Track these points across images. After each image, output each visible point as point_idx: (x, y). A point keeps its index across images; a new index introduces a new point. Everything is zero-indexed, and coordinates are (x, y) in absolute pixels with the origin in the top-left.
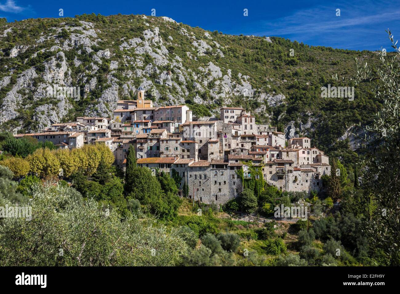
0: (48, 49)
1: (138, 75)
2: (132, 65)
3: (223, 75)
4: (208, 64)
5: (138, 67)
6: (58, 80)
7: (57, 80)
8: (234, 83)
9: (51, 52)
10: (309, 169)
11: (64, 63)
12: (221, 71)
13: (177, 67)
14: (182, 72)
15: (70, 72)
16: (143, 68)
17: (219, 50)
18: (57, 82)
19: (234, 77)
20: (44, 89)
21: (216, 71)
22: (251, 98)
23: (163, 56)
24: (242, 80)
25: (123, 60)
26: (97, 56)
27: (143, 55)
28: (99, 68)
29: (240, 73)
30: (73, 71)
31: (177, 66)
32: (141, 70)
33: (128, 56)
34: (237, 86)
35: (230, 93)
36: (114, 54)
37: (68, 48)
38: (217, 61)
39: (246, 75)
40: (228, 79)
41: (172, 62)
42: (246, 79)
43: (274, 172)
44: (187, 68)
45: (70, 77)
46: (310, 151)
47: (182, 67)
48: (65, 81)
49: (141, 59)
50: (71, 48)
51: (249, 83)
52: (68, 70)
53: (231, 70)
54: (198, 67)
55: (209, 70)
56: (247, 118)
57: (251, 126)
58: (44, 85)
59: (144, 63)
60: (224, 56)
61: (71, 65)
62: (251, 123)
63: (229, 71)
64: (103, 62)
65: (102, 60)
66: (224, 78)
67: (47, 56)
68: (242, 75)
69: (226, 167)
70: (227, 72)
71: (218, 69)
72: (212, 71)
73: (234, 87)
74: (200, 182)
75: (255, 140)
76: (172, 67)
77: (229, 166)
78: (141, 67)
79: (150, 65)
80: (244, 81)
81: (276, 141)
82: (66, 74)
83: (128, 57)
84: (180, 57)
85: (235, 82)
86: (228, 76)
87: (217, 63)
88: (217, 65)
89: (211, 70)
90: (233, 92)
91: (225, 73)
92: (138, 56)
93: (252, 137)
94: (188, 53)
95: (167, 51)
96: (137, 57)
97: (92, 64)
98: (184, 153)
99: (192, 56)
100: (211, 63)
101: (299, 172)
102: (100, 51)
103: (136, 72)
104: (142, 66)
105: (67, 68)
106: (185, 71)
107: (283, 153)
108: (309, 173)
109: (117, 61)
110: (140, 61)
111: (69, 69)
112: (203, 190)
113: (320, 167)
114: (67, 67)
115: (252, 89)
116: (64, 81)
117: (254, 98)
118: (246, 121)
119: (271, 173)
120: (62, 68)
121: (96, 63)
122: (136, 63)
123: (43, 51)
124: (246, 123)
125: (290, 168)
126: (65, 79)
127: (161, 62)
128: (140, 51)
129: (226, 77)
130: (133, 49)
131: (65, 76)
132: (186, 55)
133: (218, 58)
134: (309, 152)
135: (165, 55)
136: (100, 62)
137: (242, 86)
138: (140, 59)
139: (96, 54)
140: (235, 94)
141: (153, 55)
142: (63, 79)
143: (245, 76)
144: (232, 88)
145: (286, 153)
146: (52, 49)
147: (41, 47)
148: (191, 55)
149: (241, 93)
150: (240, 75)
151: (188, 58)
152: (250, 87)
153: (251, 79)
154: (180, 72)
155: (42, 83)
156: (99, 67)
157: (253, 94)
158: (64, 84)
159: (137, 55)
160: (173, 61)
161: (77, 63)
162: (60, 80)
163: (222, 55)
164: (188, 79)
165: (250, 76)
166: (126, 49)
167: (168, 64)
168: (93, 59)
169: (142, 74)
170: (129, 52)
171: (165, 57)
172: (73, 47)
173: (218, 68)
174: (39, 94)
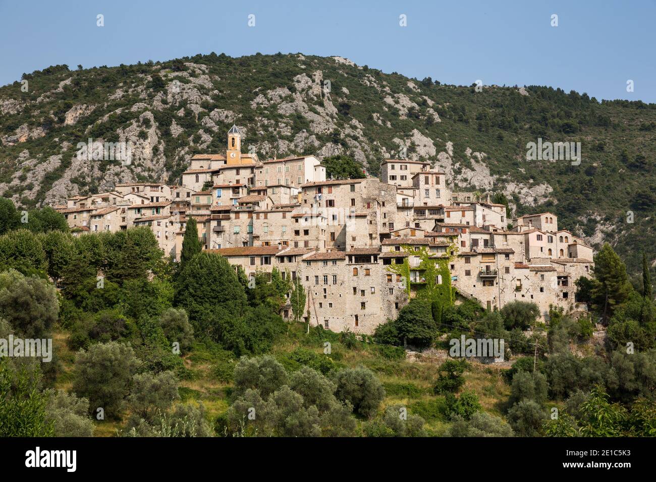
0: (127, 109)
1: (281, 150)
2: (272, 133)
3: (438, 152)
4: (411, 133)
5: (282, 138)
6: (142, 160)
7: (140, 159)
8: (457, 165)
9: (131, 113)
10: (546, 267)
11: (152, 132)
12: (434, 144)
13: (351, 137)
14: (361, 144)
15: (161, 148)
16: (290, 139)
17: (431, 111)
18: (140, 163)
19: (459, 156)
20: (117, 174)
21: (425, 146)
22: (489, 190)
23: (328, 118)
24: (472, 161)
25: (256, 125)
26: (210, 118)
27: (291, 115)
28: (212, 139)
29: (468, 149)
30: (167, 145)
31: (352, 134)
32: (287, 142)
33: (264, 117)
34: (463, 170)
35: (449, 182)
36: (240, 115)
37: (161, 107)
38: (427, 128)
39: (480, 151)
40: (447, 158)
41: (344, 128)
42: (480, 159)
43: (474, 273)
44: (371, 140)
45: (162, 155)
47: (361, 137)
48: (154, 162)
49: (287, 124)
50: (166, 106)
51: (484, 165)
52: (159, 143)
53: (452, 143)
54: (393, 137)
55: (413, 144)
56: (430, 176)
57: (438, 190)
58: (117, 169)
59: (292, 129)
60: (440, 120)
61: (165, 134)
62: (437, 186)
63: (449, 145)
64: (220, 129)
65: (218, 125)
66: (438, 156)
67: (124, 121)
68: (473, 152)
69: (376, 259)
70: (446, 146)
71: (429, 141)
72: (419, 145)
73: (458, 172)
74: (325, 290)
75: (442, 216)
76: (342, 136)
77: (380, 258)
78: (287, 136)
79: (303, 132)
80: (477, 161)
81: (484, 217)
82: (155, 150)
83: (263, 119)
84: (359, 122)
85: (459, 163)
86: (447, 153)
87: (427, 131)
88: (426, 135)
89: (416, 144)
90: (457, 182)
91: (440, 148)
92: (282, 118)
93: (438, 210)
94: (375, 115)
95: (336, 110)
96: (281, 120)
97: (201, 131)
99: (382, 120)
100: (415, 131)
101: (527, 272)
102: (215, 109)
103: (278, 145)
104: (289, 134)
105: (157, 139)
106: (366, 144)
108: (546, 274)
109: (246, 126)
110: (286, 126)
111: (162, 141)
112: (331, 305)
114: (159, 138)
115: (491, 175)
116: (152, 161)
117: (494, 190)
118: (427, 182)
119: (468, 273)
120: (149, 140)
121: (208, 131)
122: (278, 129)
123: (118, 111)
124: (427, 186)
125: (507, 263)
126: (153, 158)
127: (323, 128)
128: (285, 109)
129: (442, 155)
130: (274, 107)
131: (154, 152)
132: (371, 118)
133: (430, 120)
134: (552, 237)
135: (332, 117)
136: (216, 129)
137: (473, 170)
138: (285, 123)
139: (209, 116)
140: (460, 184)
141: (310, 116)
142: (151, 158)
143: (477, 154)
144: (453, 174)
145: (501, 238)
146: (134, 108)
147: (117, 106)
148: (381, 118)
149: (470, 184)
150: (468, 152)
151: (376, 124)
152: (487, 171)
153: (489, 158)
154: (358, 144)
155: (115, 166)
156: (213, 137)
157: (492, 183)
158: (152, 167)
159: (281, 116)
160: (346, 125)
161: (176, 130)
162: (144, 159)
163: (437, 118)
164: (371, 157)
165: (488, 153)
166: (262, 106)
167: (335, 129)
168: (203, 124)
169: (289, 149)
170: (266, 112)
171: (330, 120)
172: (170, 104)
173: (429, 139)
174: (108, 185)
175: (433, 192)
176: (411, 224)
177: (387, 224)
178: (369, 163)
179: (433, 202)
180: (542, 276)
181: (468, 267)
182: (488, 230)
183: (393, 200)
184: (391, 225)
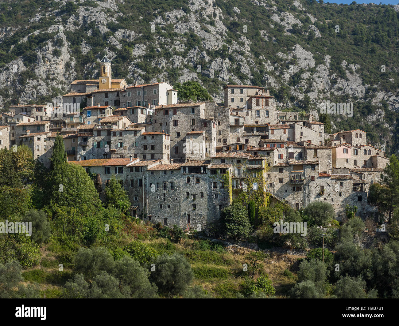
0: (43, 30)
1: (176, 65)
2: (167, 50)
3: (317, 65)
4: (293, 48)
5: (176, 53)
6: (56, 75)
7: (54, 74)
8: (334, 76)
9: (47, 34)
10: (345, 176)
11: (65, 50)
12: (313, 57)
13: (238, 52)
14: (246, 59)
15: (73, 64)
16: (184, 55)
17: (313, 27)
18: (54, 77)
19: (336, 67)
20: (35, 87)
21: (306, 59)
22: (361, 98)
23: (218, 36)
24: (347, 72)
25: (154, 43)
26: (115, 38)
27: (185, 34)
28: (116, 55)
29: (344, 61)
30: (78, 61)
31: (239, 50)
32: (181, 58)
33: (162, 36)
34: (339, 81)
35: (326, 91)
36: (141, 34)
37: (73, 28)
38: (308, 43)
39: (355, 63)
40: (325, 70)
41: (232, 44)
42: (354, 70)
43: (286, 180)
44: (257, 55)
45: (73, 70)
46: (359, 150)
47: (246, 52)
48: (67, 76)
49: (182, 42)
50: (77, 27)
51: (358, 75)
52: (71, 59)
53: (330, 57)
54: (277, 51)
55: (294, 57)
56: (261, 99)
57: (267, 111)
58: (35, 83)
59: (185, 46)
60: (321, 36)
61: (76, 52)
62: (266, 108)
63: (328, 58)
64: (123, 47)
65: (121, 43)
66: (317, 68)
67: (40, 41)
68: (348, 64)
69: (204, 170)
70: (323, 59)
71: (309, 55)
72: (299, 59)
73: (334, 82)
74: (164, 194)
75: (267, 133)
76: (230, 51)
77: (208, 169)
78: (181, 52)
79: (195, 49)
80: (351, 72)
81: (302, 133)
82: (68, 65)
83: (161, 37)
84: (247, 38)
85: (336, 74)
86: (325, 65)
87: (308, 46)
88: (307, 50)
89: (298, 57)
90: (332, 90)
91: (319, 60)
92: (177, 37)
93: (264, 128)
94: (262, 32)
95: (225, 28)
96: (176, 38)
97: (107, 49)
98: (146, 152)
99: (268, 37)
100: (298, 46)
101: (328, 180)
102: (119, 30)
103: (173, 60)
104: (183, 50)
105: (69, 57)
106: (251, 58)
107: (307, 151)
108: (345, 182)
109: (145, 44)
110: (181, 44)
111: (73, 58)
112: (169, 206)
113: (369, 173)
114: (70, 55)
115: (363, 84)
116: (64, 75)
117: (365, 98)
118: (258, 105)
119: (281, 181)
120: (62, 57)
121: (113, 48)
122: (173, 46)
123: (36, 33)
124: (258, 108)
125: (313, 173)
126: (66, 72)
127: (213, 44)
128: (181, 29)
129: (321, 67)
130: (170, 27)
131: (66, 68)
132: (257, 34)
133: (311, 37)
134: (357, 151)
135: (221, 35)
136: (119, 47)
137: (347, 80)
138: (179, 41)
139: (113, 35)
140: (336, 93)
141: (201, 34)
142: (63, 73)
143: (353, 66)
144: (330, 83)
145: (312, 152)
146: (50, 30)
147: (35, 28)
148: (267, 34)
149: (344, 92)
150: (344, 64)
151: (262, 39)
152: (360, 81)
153: (362, 69)
154: (244, 59)
155: (32, 80)
156: (116, 54)
157: (364, 92)
158: (64, 80)
159: (176, 35)
160: (234, 42)
161: (85, 49)
162: (58, 74)
163: (318, 34)
164: (255, 70)
165: (361, 65)
166: (160, 26)
167: (223, 46)
168: (108, 43)
169: (183, 64)
170: (163, 31)
171: (220, 37)
172: (81, 26)
173: (310, 53)
174: (28, 96)
175: (262, 112)
176: (241, 140)
177: (222, 139)
178: (253, 75)
179: (262, 121)
180: (342, 183)
181: (281, 176)
182: (303, 145)
183: (227, 119)
184: (225, 140)
